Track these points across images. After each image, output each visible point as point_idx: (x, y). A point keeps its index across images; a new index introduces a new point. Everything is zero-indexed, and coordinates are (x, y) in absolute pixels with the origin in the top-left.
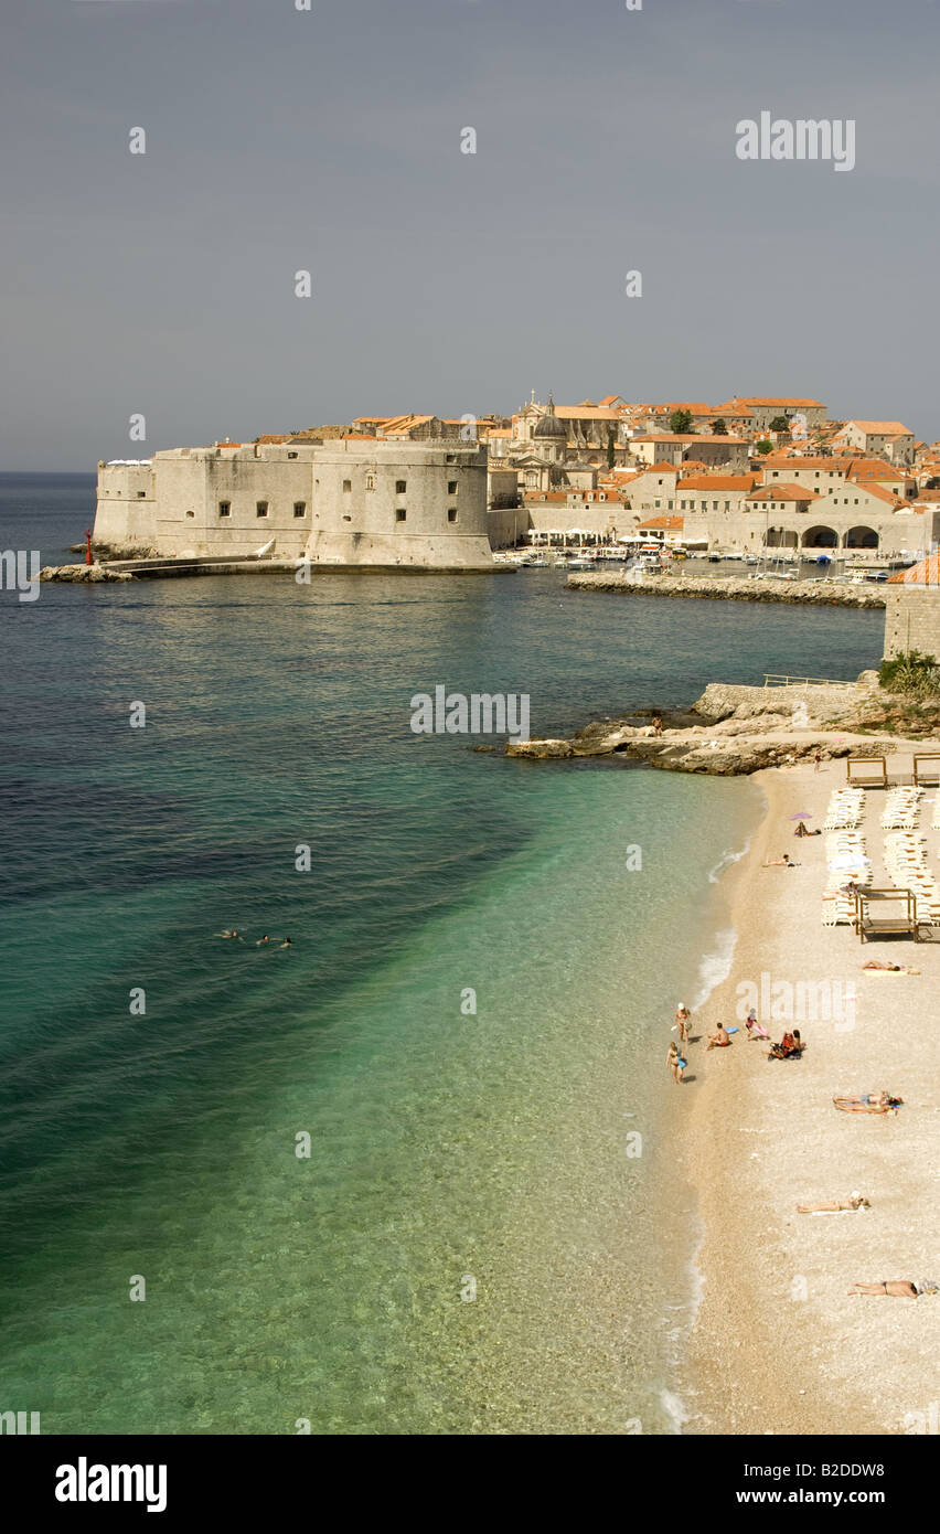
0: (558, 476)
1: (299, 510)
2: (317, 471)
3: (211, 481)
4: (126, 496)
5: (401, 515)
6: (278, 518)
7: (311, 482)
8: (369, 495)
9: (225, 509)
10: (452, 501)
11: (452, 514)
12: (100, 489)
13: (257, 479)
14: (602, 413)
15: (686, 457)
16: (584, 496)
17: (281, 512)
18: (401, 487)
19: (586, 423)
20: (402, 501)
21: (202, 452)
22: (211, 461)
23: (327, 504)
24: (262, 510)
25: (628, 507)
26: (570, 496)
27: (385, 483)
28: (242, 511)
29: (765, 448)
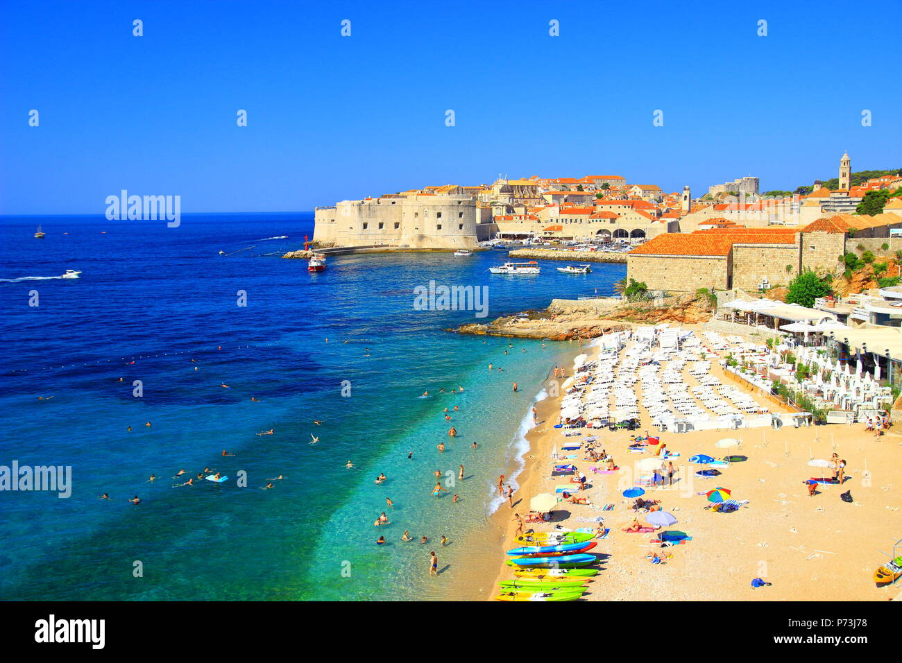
0: (510, 209)
1: (397, 226)
2: (404, 209)
3: (359, 214)
4: (326, 221)
5: (439, 227)
6: (388, 229)
7: (402, 214)
8: (426, 219)
9: (365, 226)
10: (461, 221)
11: (461, 226)
12: (316, 219)
13: (378, 213)
14: (530, 182)
15: (566, 200)
16: (520, 218)
17: (389, 227)
18: (439, 215)
19: (522, 187)
20: (440, 221)
21: (356, 202)
22: (359, 205)
23: (408, 222)
24: (381, 226)
25: (539, 222)
26: (514, 218)
27: (432, 214)
28: (374, 226)
29: (600, 196)
